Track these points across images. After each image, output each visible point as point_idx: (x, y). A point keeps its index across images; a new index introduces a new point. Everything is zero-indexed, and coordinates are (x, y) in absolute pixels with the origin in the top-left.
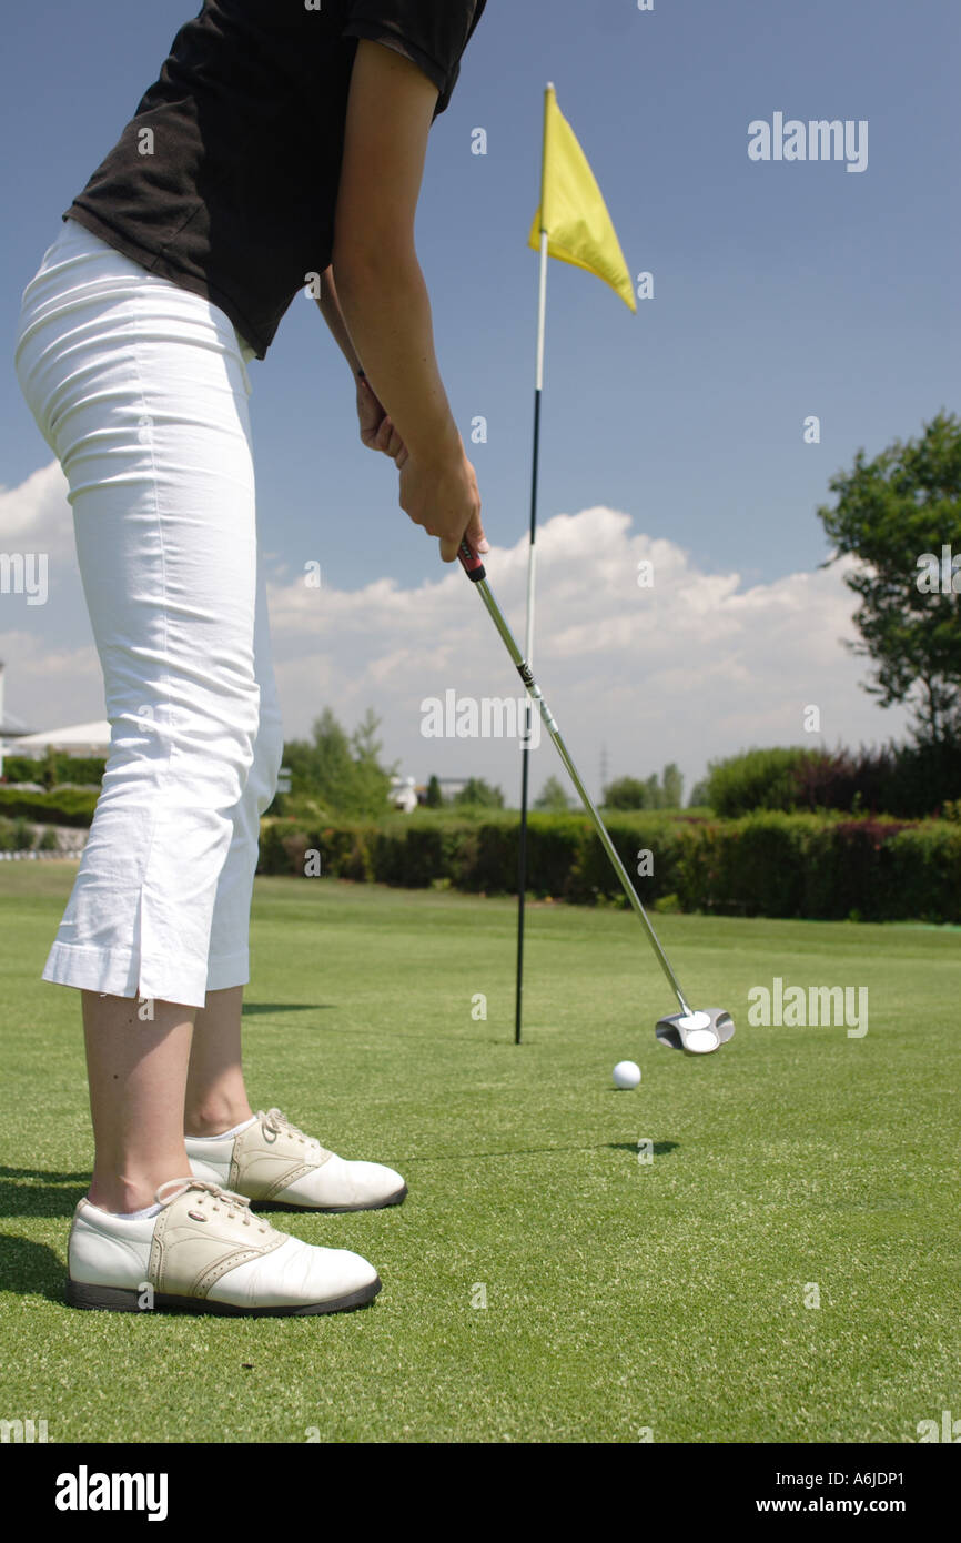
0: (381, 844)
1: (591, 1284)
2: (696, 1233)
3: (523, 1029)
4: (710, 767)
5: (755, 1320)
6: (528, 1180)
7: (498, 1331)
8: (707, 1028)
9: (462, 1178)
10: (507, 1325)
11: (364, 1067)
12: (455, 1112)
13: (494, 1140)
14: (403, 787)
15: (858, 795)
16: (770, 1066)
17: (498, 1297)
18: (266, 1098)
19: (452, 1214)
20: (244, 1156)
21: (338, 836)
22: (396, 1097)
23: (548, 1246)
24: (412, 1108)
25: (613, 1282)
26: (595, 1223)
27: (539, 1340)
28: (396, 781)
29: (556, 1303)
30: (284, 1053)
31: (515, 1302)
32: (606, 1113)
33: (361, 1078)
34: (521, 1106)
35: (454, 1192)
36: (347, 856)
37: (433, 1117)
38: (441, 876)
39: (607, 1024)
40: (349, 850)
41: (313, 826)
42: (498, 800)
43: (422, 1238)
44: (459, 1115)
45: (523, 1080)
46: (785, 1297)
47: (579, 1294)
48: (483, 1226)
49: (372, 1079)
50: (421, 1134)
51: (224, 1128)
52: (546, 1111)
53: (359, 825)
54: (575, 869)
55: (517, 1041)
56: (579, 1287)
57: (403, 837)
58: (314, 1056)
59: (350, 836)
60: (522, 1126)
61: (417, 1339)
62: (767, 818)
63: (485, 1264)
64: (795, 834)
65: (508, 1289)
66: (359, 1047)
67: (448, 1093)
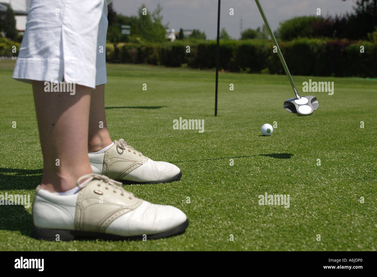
0: (162, 51)
1: (260, 216)
2: (304, 191)
3: (218, 111)
4: (280, 24)
5: (341, 234)
6: (225, 168)
7: (218, 240)
8: (307, 104)
9: (197, 168)
10: (222, 237)
11: (156, 125)
12: (193, 141)
13: (209, 152)
14: (171, 33)
15: (335, 31)
16: (318, 123)
17: (216, 223)
18: (116, 136)
19: (193, 183)
20: (109, 160)
21: (148, 49)
22: (168, 136)
23: (238, 198)
24: (175, 139)
25: (270, 215)
26: (258, 187)
27: (238, 245)
28: (168, 31)
29: (244, 225)
30: (125, 120)
31: (225, 225)
32: (255, 141)
33: (154, 129)
34: (220, 138)
35: (194, 173)
36: (151, 56)
37: (183, 143)
38: (184, 63)
39: (250, 109)
40: (152, 54)
41: (138, 46)
42: (204, 37)
43: (180, 194)
44: (194, 142)
45: (219, 129)
46: (353, 222)
47: (255, 221)
48: (207, 189)
49: (159, 129)
50: (179, 150)
51: (99, 148)
52: (230, 140)
53: (155, 45)
54: (232, 60)
55: (216, 115)
56: (254, 217)
57: (170, 49)
58: (136, 121)
59: (152, 49)
60: (221, 146)
61: (178, 244)
62: (301, 40)
63: (210, 206)
64: (311, 46)
65: (221, 218)
66: (154, 118)
67: (190, 134)
